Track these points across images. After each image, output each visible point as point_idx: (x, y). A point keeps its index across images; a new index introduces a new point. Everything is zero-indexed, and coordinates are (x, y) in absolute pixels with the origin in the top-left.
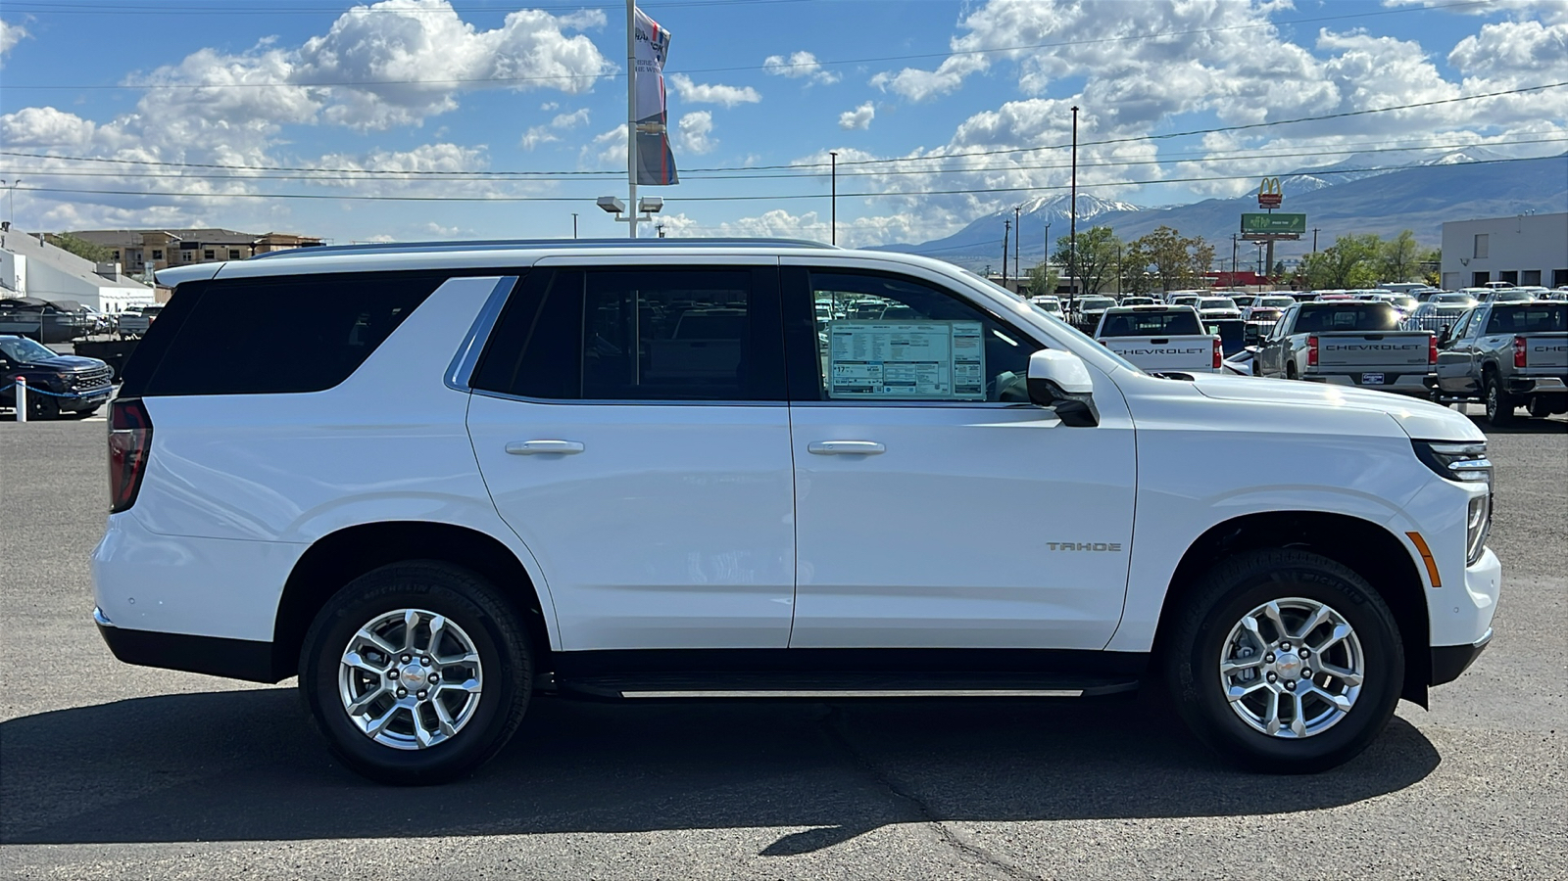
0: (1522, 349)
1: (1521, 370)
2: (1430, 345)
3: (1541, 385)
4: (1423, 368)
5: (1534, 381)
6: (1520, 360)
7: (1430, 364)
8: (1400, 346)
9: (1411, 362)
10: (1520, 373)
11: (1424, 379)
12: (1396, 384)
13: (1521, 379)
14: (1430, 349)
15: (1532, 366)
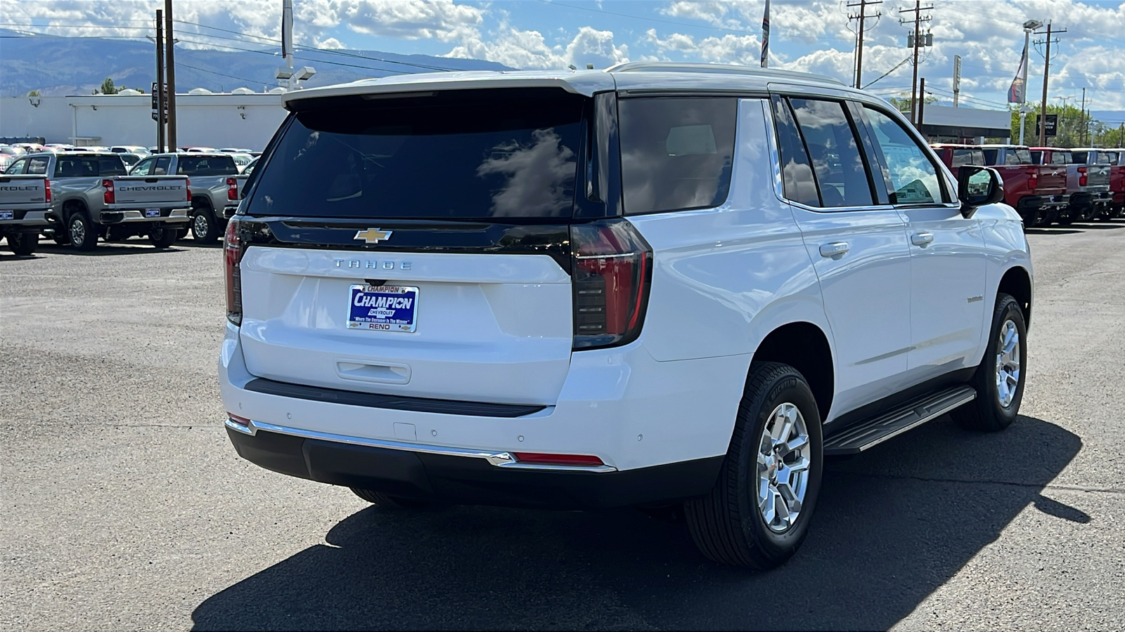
0: (111, 189)
1: (111, 206)
2: (46, 187)
3: (127, 217)
4: (43, 205)
5: (122, 214)
6: (110, 197)
7: (46, 202)
8: (24, 187)
9: (34, 201)
10: (110, 207)
11: (46, 214)
12: (24, 219)
13: (111, 213)
14: (46, 189)
15: (119, 202)
